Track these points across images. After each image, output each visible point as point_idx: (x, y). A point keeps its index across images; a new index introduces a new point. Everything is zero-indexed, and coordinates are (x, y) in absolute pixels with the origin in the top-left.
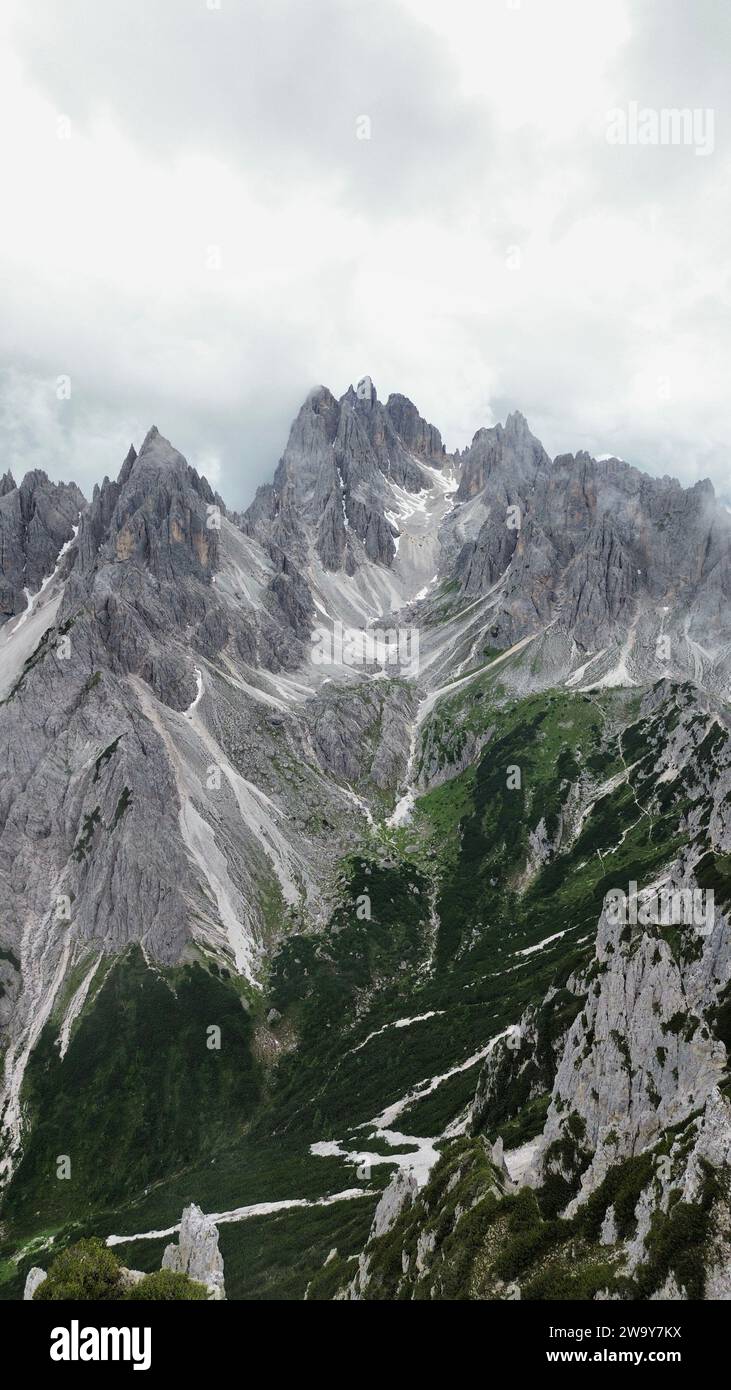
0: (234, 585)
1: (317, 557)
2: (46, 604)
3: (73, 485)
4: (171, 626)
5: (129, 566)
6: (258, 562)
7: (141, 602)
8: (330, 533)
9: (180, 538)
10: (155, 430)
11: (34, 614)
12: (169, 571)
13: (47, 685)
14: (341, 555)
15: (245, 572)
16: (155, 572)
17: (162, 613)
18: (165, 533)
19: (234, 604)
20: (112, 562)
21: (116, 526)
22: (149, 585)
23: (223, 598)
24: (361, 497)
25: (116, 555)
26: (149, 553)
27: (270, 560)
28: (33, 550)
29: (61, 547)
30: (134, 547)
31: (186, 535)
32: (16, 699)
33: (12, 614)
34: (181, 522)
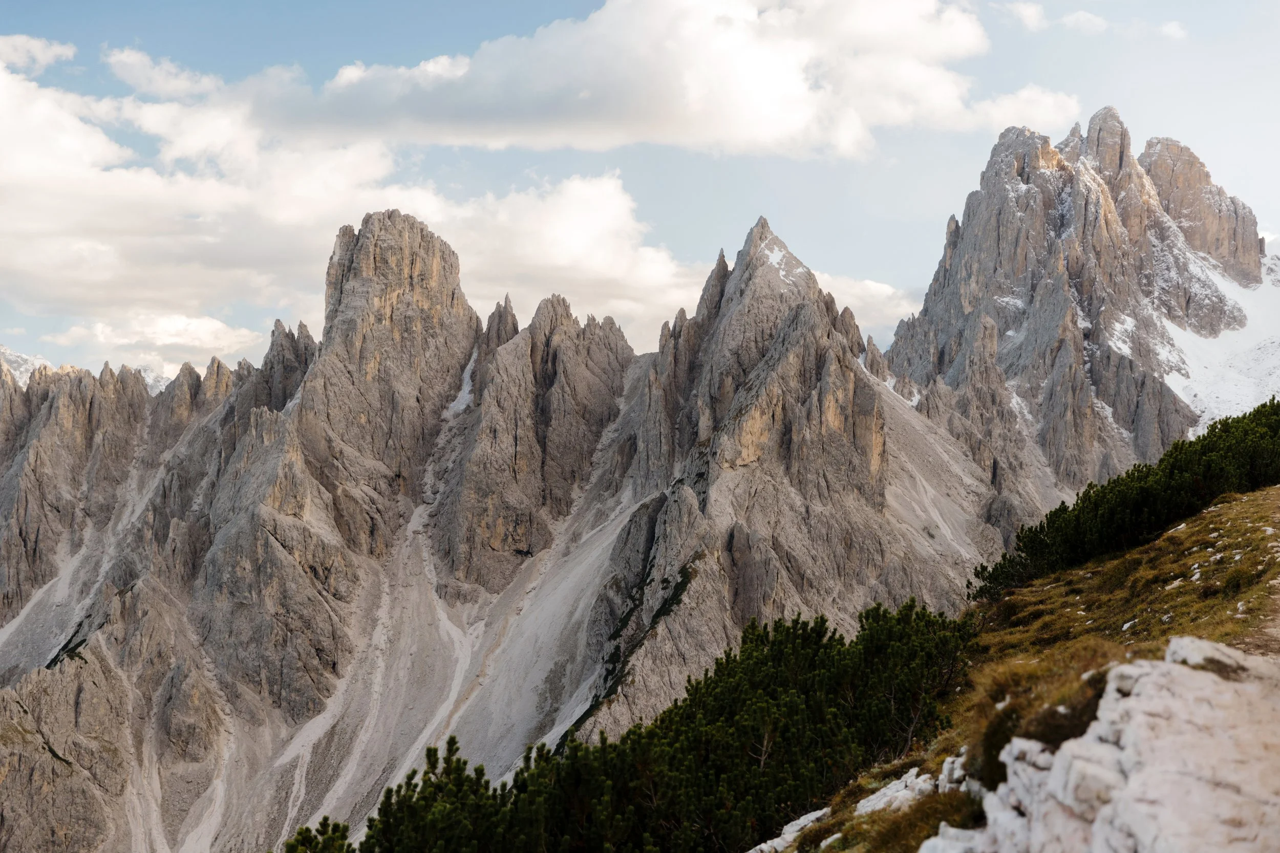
0: (919, 512)
1: (1043, 459)
2: (585, 537)
3: (609, 321)
4: (831, 583)
5: (758, 473)
6: (956, 469)
7: (782, 540)
8: (1069, 415)
9: (837, 423)
10: (762, 224)
11: (566, 553)
12: (823, 484)
13: (662, 677)
14: (1087, 457)
15: (935, 488)
16: (800, 484)
17: (814, 558)
18: (815, 414)
19: (925, 547)
20: (733, 466)
21: (708, 399)
22: (792, 508)
23: (903, 536)
24: (1120, 344)
25: (740, 453)
26: (789, 449)
27: (974, 465)
28: (557, 440)
29: (598, 435)
30: (764, 439)
31: (846, 419)
32: (622, 698)
33: (528, 553)
34: (840, 395)
